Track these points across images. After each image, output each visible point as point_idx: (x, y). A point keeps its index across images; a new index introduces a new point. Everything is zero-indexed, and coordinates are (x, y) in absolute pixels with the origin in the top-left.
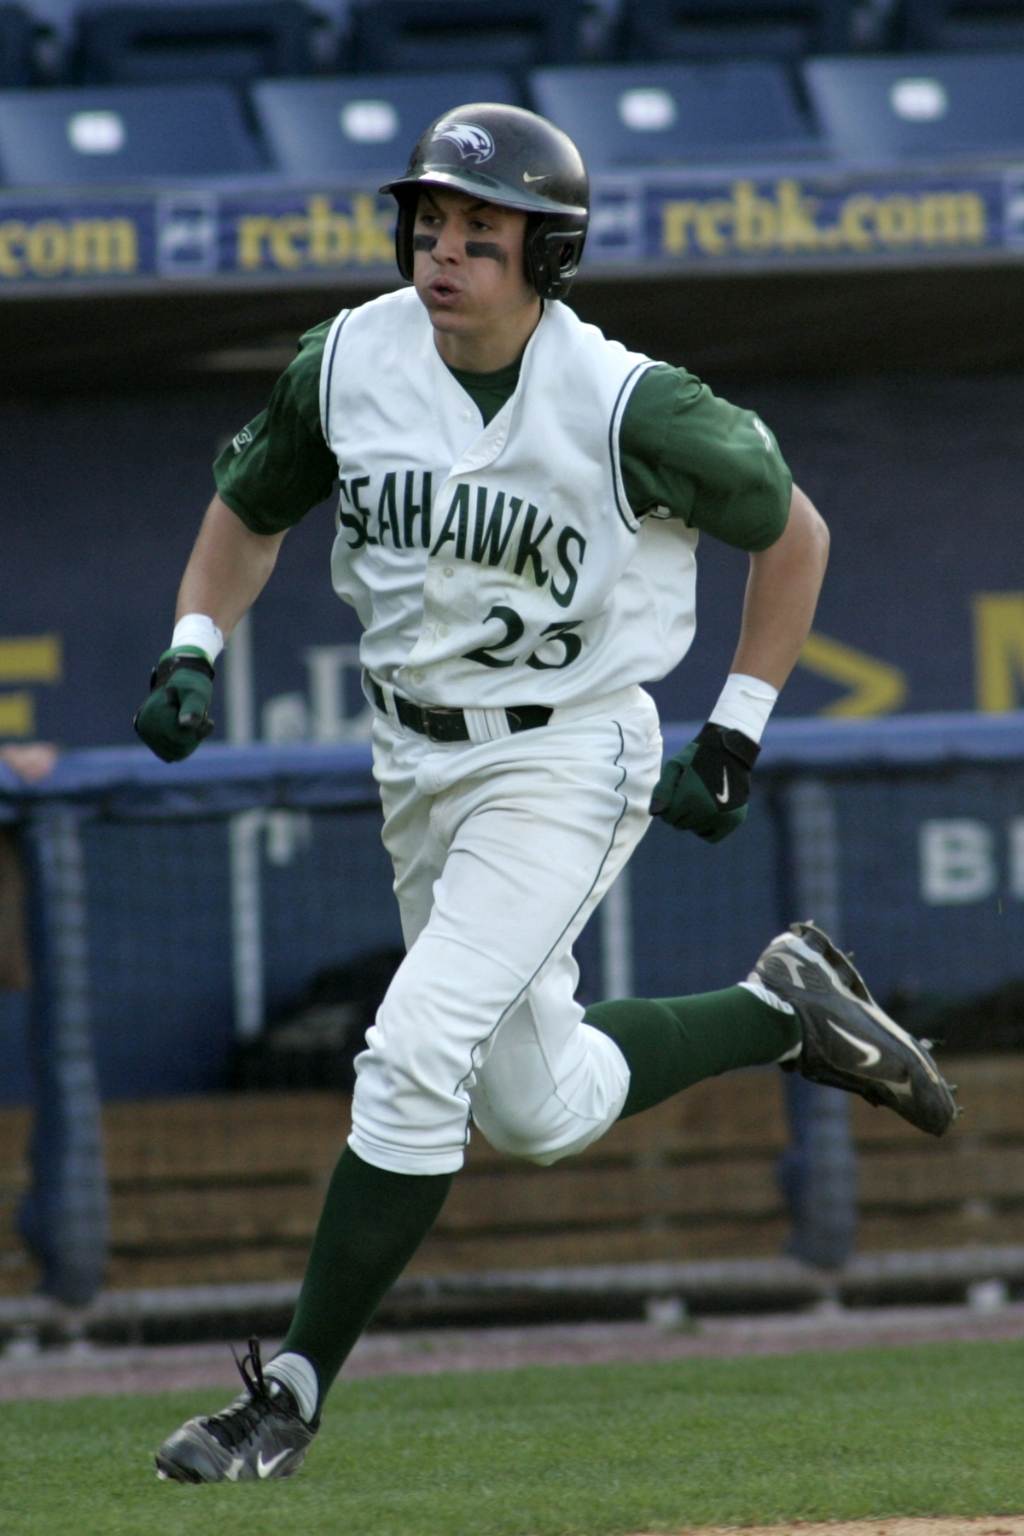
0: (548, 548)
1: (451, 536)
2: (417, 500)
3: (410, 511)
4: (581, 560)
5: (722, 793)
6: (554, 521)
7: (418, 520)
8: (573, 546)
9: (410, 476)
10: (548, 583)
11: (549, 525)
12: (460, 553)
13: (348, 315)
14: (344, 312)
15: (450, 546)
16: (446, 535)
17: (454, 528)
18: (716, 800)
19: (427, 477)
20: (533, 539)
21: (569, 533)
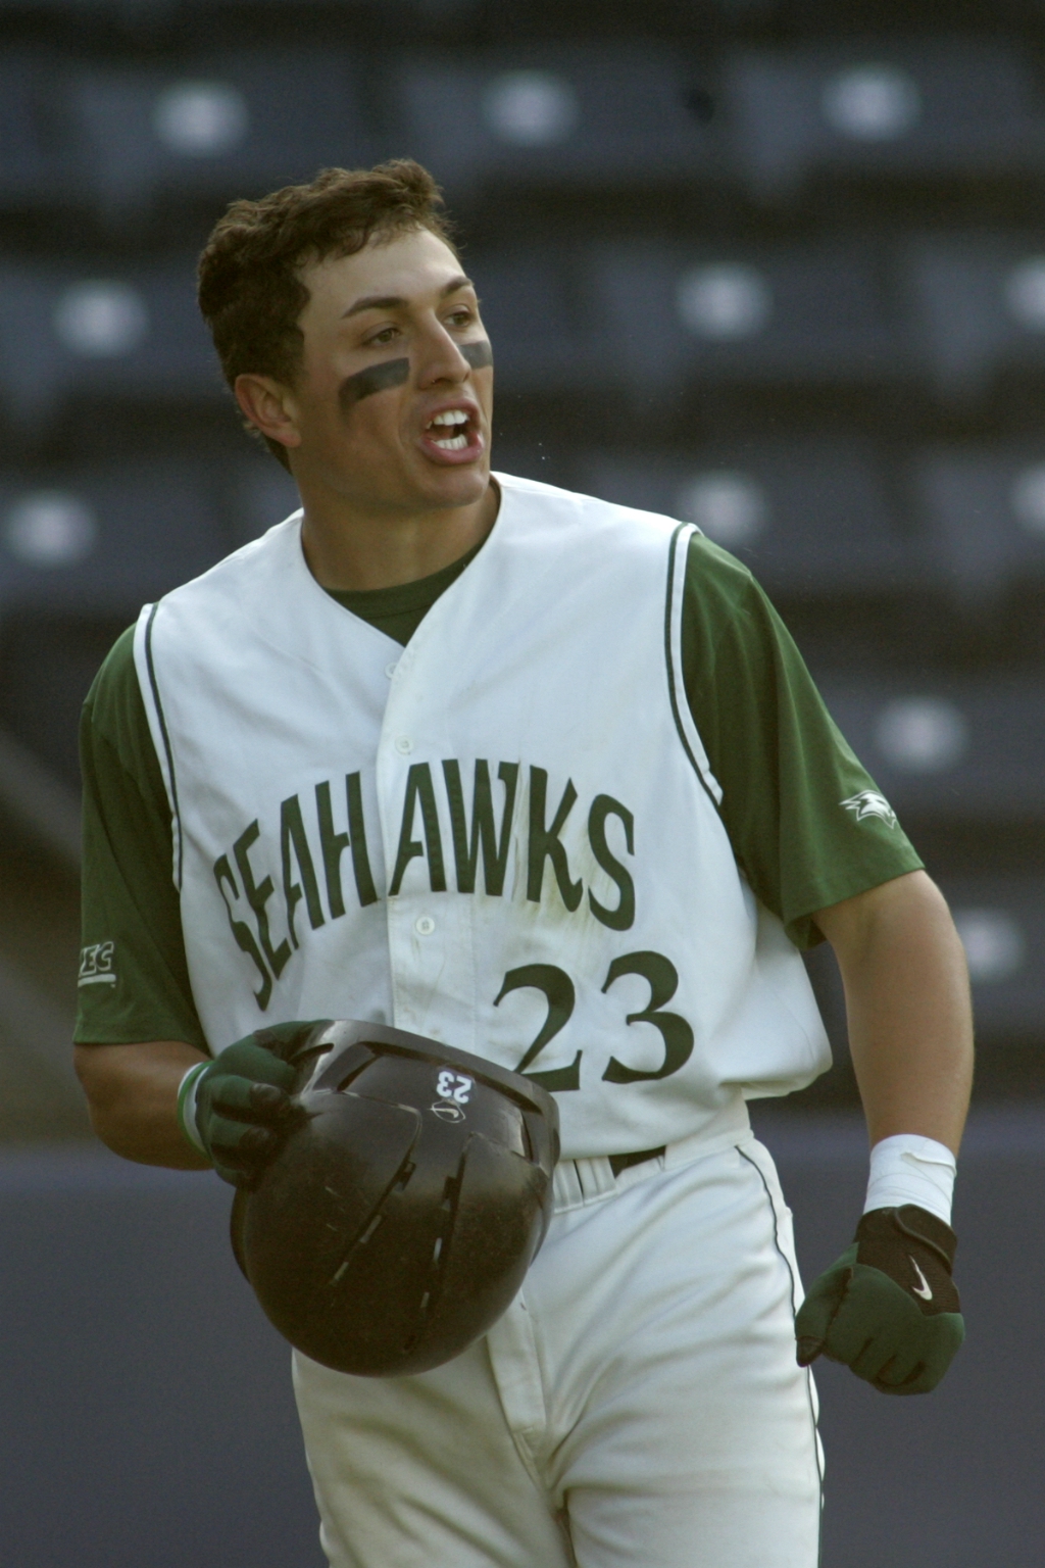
0: (574, 837)
1: (416, 849)
2: (341, 825)
3: (332, 846)
4: (630, 849)
5: (921, 1287)
6: (577, 787)
7: (346, 856)
8: (613, 825)
9: (323, 791)
10: (585, 899)
11: (570, 795)
12: (438, 884)
13: (154, 610)
14: (147, 608)
15: (418, 867)
16: (407, 850)
17: (418, 833)
18: (918, 1297)
19: (353, 782)
20: (548, 825)
21: (604, 805)
